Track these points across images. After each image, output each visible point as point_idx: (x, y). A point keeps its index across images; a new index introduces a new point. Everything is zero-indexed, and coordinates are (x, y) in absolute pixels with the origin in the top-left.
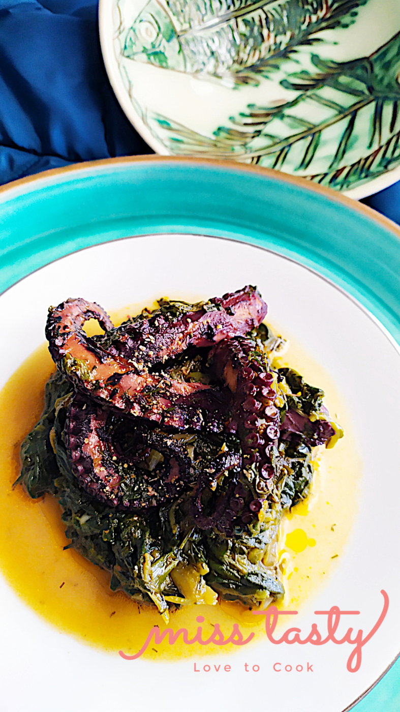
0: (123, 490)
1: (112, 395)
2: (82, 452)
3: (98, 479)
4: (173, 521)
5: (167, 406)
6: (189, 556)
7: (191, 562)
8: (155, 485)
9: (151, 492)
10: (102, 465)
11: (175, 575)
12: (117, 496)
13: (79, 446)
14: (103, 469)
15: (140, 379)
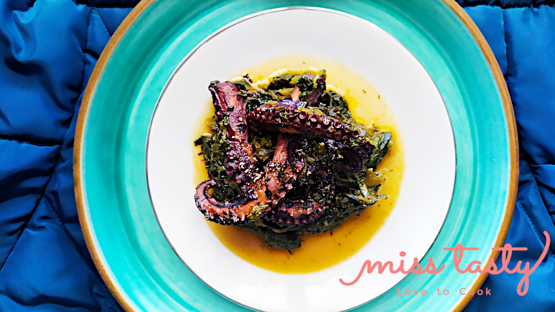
0: (323, 202)
1: (277, 197)
2: (296, 219)
3: (313, 213)
4: (344, 180)
5: (290, 168)
6: (363, 175)
7: (366, 175)
8: (325, 185)
9: (328, 188)
10: (306, 209)
11: (370, 185)
12: (325, 206)
13: (293, 219)
14: (308, 209)
15: (272, 180)
